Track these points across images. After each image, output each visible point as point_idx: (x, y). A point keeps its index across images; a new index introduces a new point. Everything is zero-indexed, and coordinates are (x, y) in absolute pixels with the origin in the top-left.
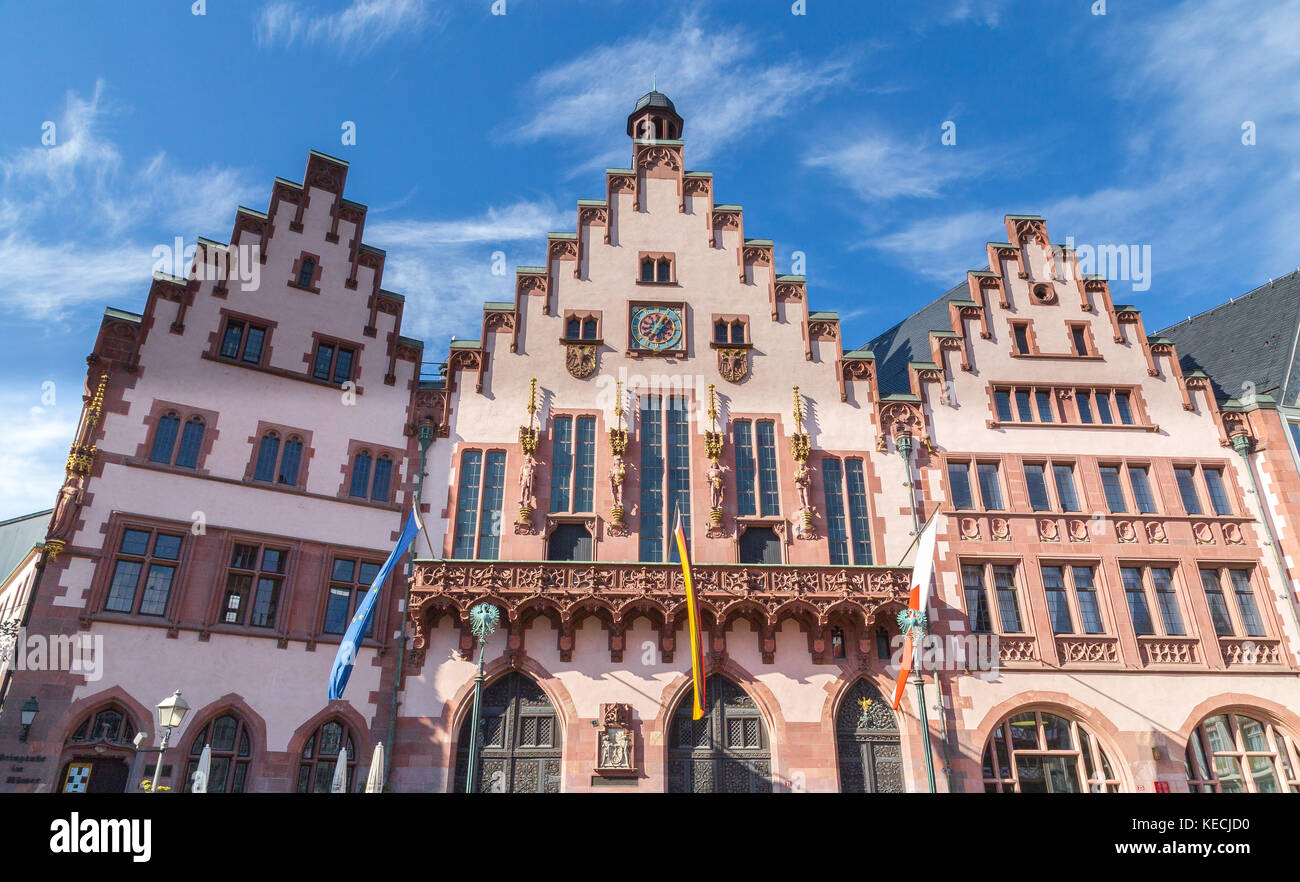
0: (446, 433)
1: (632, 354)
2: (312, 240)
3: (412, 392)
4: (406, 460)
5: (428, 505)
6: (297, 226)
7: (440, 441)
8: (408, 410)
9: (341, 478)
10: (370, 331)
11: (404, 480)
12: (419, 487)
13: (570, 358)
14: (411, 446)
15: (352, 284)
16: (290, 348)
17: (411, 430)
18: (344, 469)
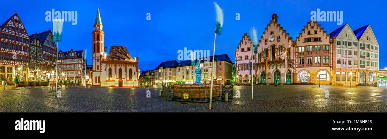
2: (246, 40)
6: (244, 40)
7: (257, 53)
10: (251, 46)
11: (255, 57)
13: (265, 43)
15: (249, 42)
16: (246, 49)
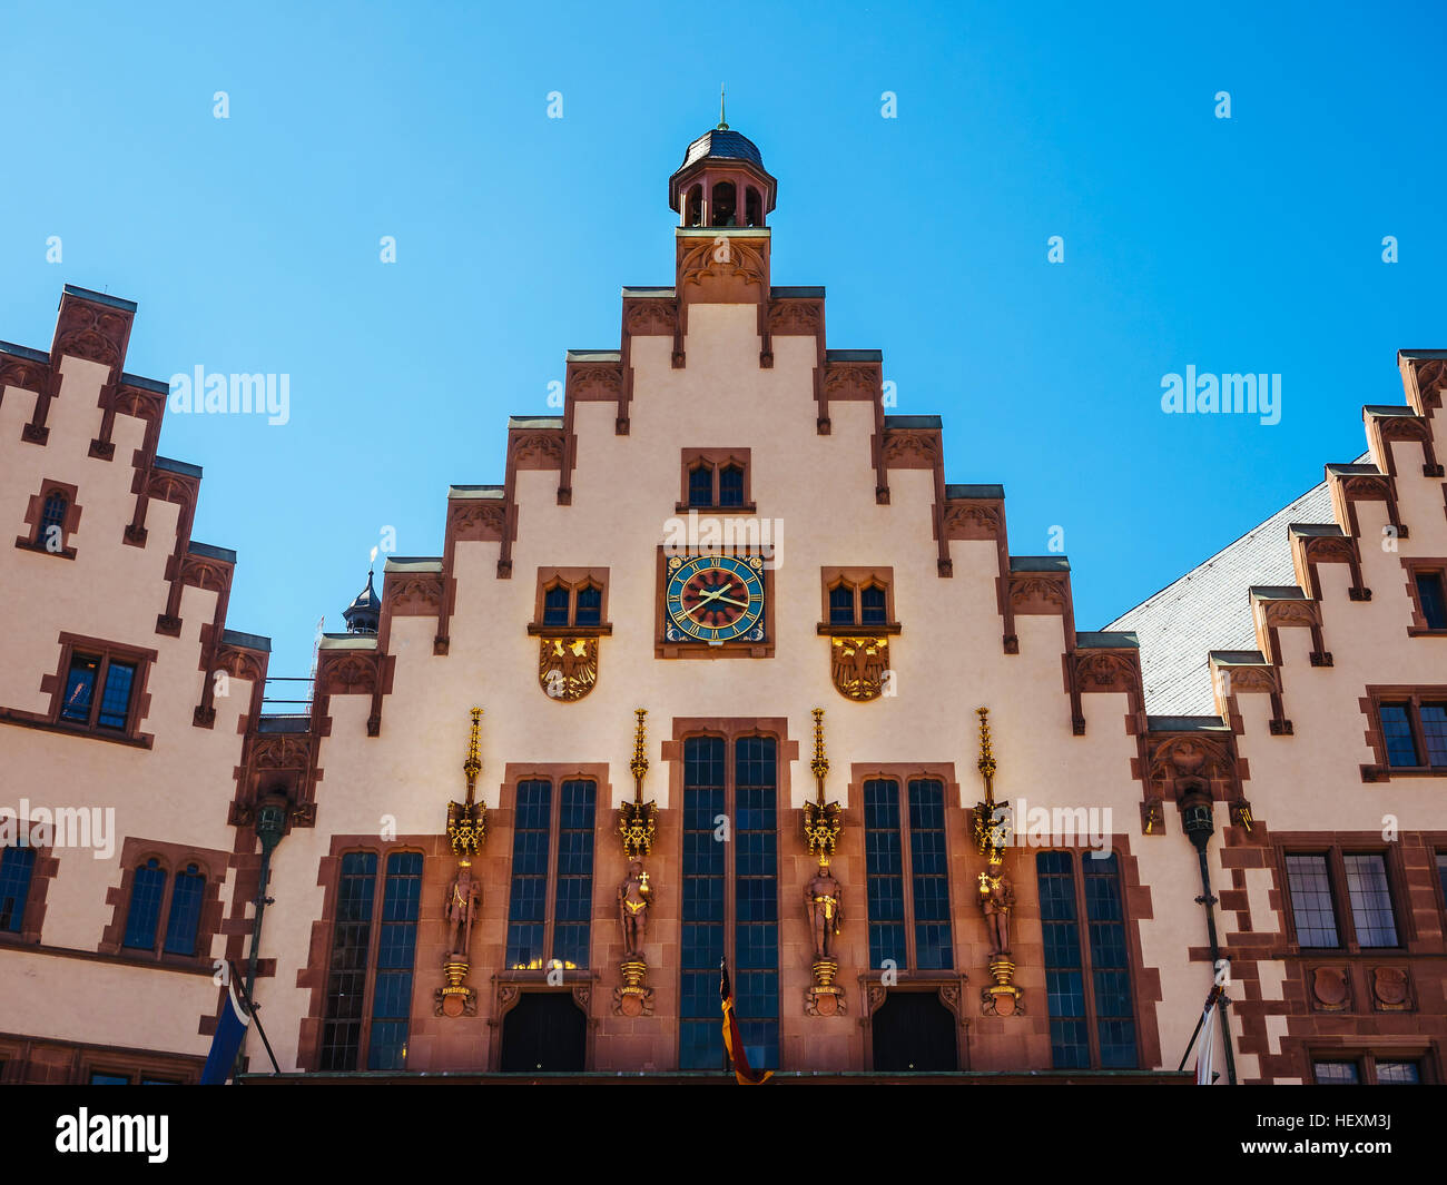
0: (307, 817)
1: (667, 650)
3: (246, 739)
4: (231, 873)
5: (272, 962)
7: (298, 833)
8: (239, 774)
9: (107, 914)
10: (169, 624)
11: (227, 914)
12: (255, 926)
13: (548, 661)
14: (243, 844)
17: (242, 813)
18: (112, 896)
